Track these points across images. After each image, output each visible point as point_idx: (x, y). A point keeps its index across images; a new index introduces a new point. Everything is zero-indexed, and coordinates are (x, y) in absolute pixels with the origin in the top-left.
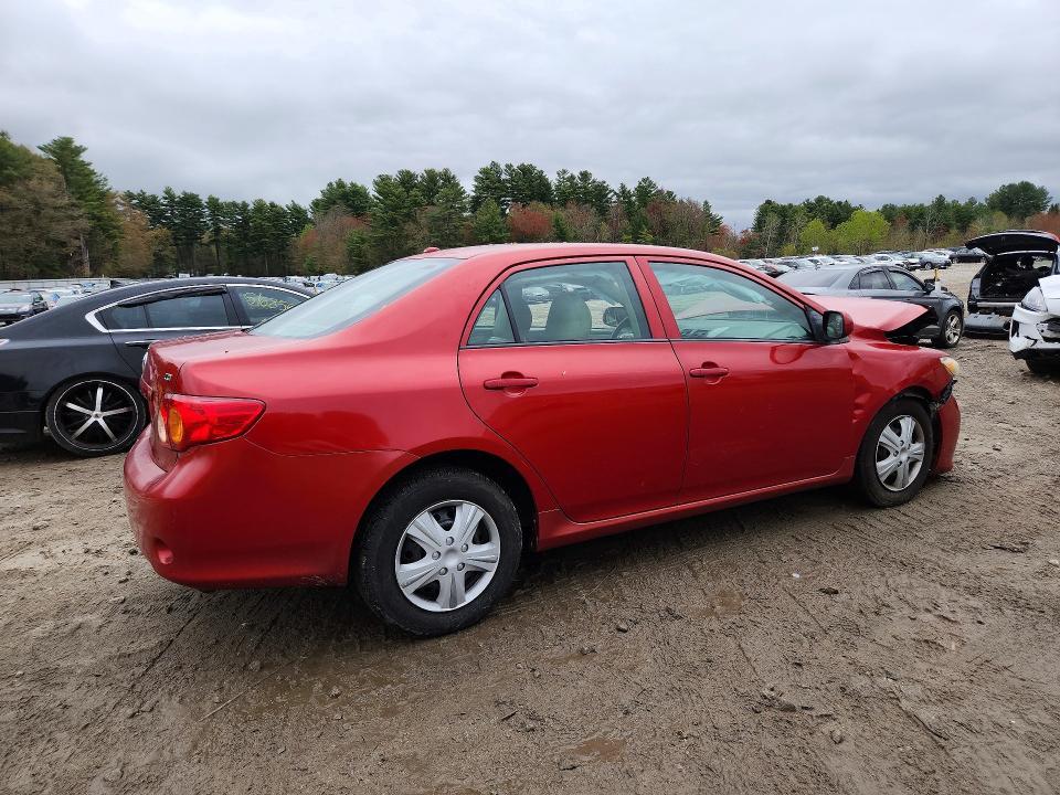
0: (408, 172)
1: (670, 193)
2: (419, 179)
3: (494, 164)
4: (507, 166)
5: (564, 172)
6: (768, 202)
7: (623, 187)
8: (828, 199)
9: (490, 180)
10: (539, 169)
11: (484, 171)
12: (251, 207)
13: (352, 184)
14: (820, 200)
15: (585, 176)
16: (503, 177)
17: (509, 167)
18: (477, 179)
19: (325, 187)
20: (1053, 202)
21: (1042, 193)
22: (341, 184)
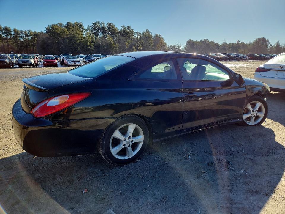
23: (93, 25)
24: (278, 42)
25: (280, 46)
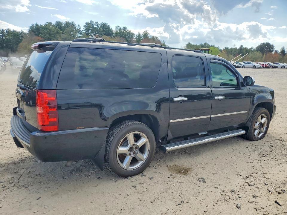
0: (60, 22)
1: (157, 38)
2: (64, 25)
3: (92, 22)
4: (96, 22)
5: (118, 26)
6: (189, 43)
7: (139, 34)
8: (208, 44)
9: (89, 27)
10: (108, 24)
11: (87, 24)
12: (5, 31)
13: (41, 25)
14: (205, 44)
15: (125, 28)
16: (95, 26)
17: (97, 23)
18: (85, 26)
19: (31, 25)
20: (276, 50)
21: (273, 46)
22: (37, 25)
23: (86, 25)
24: (284, 47)
25: (285, 52)
